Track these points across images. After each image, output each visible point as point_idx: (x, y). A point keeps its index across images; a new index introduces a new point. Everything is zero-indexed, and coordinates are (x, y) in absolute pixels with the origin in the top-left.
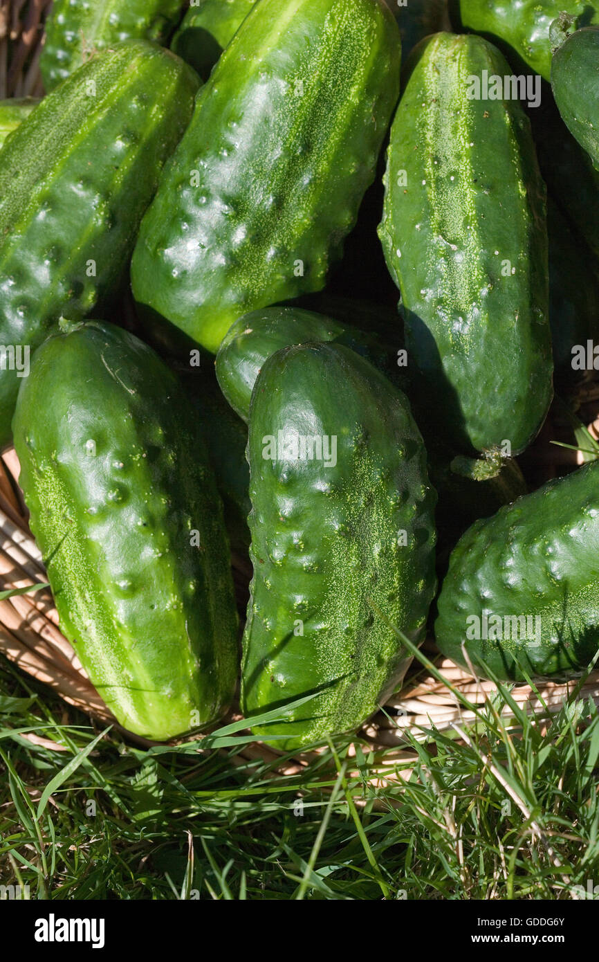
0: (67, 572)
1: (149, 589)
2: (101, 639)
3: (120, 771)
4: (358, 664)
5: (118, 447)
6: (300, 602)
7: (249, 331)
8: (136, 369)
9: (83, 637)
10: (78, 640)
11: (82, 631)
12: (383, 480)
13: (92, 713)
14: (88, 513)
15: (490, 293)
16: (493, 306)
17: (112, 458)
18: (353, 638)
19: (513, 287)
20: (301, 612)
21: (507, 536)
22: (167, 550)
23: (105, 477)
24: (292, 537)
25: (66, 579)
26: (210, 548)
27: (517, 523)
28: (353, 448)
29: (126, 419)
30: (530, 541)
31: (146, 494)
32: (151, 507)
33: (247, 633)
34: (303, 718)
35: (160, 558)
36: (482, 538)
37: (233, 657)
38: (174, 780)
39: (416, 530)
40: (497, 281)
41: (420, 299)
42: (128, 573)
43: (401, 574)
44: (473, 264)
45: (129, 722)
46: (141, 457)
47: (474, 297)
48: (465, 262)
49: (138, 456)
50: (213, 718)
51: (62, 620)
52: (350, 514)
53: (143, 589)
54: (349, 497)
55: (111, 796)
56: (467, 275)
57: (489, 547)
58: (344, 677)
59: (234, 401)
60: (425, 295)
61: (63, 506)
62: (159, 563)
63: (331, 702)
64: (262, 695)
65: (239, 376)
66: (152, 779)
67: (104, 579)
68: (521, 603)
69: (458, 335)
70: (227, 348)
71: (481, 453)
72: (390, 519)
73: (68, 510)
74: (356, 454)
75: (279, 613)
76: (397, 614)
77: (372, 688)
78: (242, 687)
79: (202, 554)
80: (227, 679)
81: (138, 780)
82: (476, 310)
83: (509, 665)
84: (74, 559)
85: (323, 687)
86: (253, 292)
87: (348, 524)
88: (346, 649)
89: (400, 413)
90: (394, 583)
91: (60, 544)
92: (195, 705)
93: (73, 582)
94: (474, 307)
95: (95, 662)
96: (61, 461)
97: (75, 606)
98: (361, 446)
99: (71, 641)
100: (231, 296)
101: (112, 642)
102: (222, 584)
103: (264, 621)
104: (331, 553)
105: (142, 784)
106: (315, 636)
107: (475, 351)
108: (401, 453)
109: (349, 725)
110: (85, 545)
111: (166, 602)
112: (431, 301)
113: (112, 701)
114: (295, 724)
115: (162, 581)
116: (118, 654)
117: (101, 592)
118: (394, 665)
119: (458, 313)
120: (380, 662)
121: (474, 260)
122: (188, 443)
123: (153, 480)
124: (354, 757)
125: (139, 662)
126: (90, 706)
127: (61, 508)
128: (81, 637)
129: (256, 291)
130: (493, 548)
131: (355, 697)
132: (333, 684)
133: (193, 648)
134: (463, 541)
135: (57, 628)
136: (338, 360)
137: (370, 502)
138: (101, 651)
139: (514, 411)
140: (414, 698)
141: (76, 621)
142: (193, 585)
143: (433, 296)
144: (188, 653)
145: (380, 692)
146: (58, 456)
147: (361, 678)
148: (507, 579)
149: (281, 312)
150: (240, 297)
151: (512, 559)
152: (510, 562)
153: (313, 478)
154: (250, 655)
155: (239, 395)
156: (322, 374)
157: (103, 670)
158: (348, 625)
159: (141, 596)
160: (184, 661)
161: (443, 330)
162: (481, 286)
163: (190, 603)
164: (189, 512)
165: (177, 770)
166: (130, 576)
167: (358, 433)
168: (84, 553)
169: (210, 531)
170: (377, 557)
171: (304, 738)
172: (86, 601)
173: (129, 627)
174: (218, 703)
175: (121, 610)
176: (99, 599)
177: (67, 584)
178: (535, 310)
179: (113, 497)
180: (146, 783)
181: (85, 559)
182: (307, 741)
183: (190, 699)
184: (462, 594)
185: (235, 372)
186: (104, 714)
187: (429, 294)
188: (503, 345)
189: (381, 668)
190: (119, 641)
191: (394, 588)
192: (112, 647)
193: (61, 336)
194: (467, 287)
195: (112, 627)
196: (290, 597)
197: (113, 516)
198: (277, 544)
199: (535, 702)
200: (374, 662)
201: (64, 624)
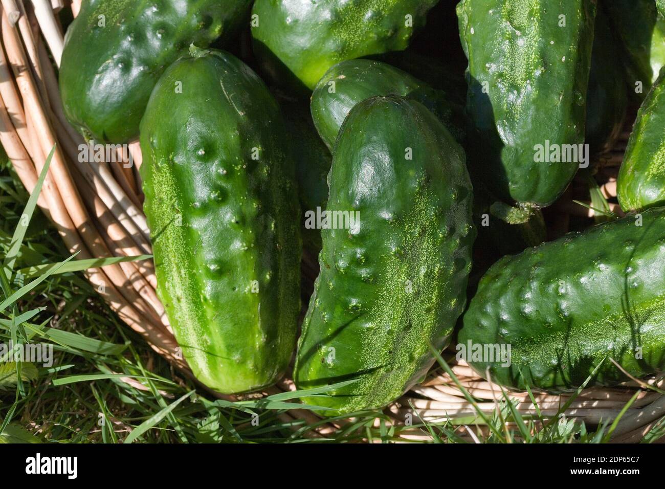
0: (169, 250)
1: (233, 274)
2: (189, 307)
3: (189, 413)
4: (393, 359)
5: (224, 158)
6: (355, 304)
7: (342, 77)
8: (247, 95)
9: (174, 303)
10: (170, 305)
11: (174, 298)
12: (436, 216)
13: (173, 361)
14: (193, 207)
15: (542, 74)
16: (543, 85)
17: (218, 165)
18: (393, 338)
19: (562, 72)
20: (354, 312)
21: (528, 273)
22: (252, 245)
23: (210, 180)
24: (356, 253)
25: (168, 255)
26: (286, 246)
27: (539, 264)
28: (416, 188)
29: (234, 136)
30: (547, 281)
31: (242, 198)
32: (244, 209)
33: (307, 320)
34: (343, 394)
35: (246, 251)
36: (507, 271)
37: (293, 335)
38: (231, 429)
39: (457, 259)
40: (550, 66)
41: (485, 71)
42: (218, 259)
43: (439, 293)
44: (532, 49)
45: (202, 376)
46: (242, 167)
47: (529, 76)
48: (526, 46)
49: (239, 167)
50: (269, 382)
51: (159, 287)
52: (405, 240)
53: (229, 274)
54: (407, 226)
55: (180, 435)
56: (526, 57)
57: (512, 280)
58: (381, 367)
59: (323, 131)
60: (489, 68)
61: (173, 198)
62: (244, 255)
63: (367, 385)
64: (312, 371)
65: (330, 113)
66: (215, 426)
67: (198, 261)
68: (532, 329)
69: (512, 105)
70: (322, 88)
71: (516, 202)
72: (437, 248)
73: (177, 201)
74: (418, 193)
75: (336, 309)
76: (431, 323)
77: (402, 378)
78: (297, 361)
79: (279, 251)
80: (286, 352)
81: (203, 425)
82: (529, 87)
83: (515, 375)
84: (176, 241)
85: (363, 373)
86: (349, 44)
87: (403, 248)
88: (386, 345)
89: (458, 163)
90: (432, 299)
91: (166, 227)
92: (257, 371)
93: (173, 259)
94: (527, 84)
95: (182, 325)
96: (176, 162)
97: (171, 278)
98: (422, 187)
99: (165, 304)
100: (331, 45)
101: (197, 311)
102: (293, 276)
103: (323, 314)
104: (386, 269)
105: (206, 429)
106: (363, 332)
107: (524, 120)
108: (454, 196)
109: (378, 403)
110: (187, 231)
111: (246, 287)
112: (494, 74)
113: (191, 357)
114: (336, 398)
115: (244, 269)
116: (201, 322)
117: (194, 271)
118: (422, 362)
119: (514, 87)
120: (411, 359)
121: (533, 46)
122: (280, 160)
123: (249, 187)
124: (378, 428)
125: (217, 331)
126: (172, 356)
127: (171, 199)
128: (172, 303)
129: (352, 43)
130: (516, 282)
131: (387, 383)
132: (372, 371)
133: (262, 326)
134: (492, 270)
135: (154, 290)
136: (414, 115)
137: (423, 232)
138: (187, 317)
139: (548, 173)
140: (432, 387)
141: (171, 290)
142: (269, 275)
143: (496, 70)
144: (258, 329)
145: (407, 382)
146: (175, 157)
147: (394, 369)
148: (524, 308)
149: (371, 64)
150: (339, 47)
151: (530, 293)
152: (528, 295)
153: (381, 207)
154: (308, 337)
155: (327, 127)
156: (400, 124)
157: (187, 332)
158: (390, 328)
159: (227, 279)
160: (253, 335)
161: (500, 98)
162: (536, 68)
163: (265, 289)
164: (274, 216)
165: (236, 419)
166: (219, 261)
167: (422, 177)
168: (185, 238)
169: (288, 232)
170: (422, 277)
171: (341, 410)
172: (181, 276)
173: (213, 302)
174: (276, 371)
175: (208, 289)
176: (192, 276)
177: (168, 259)
178: (576, 93)
179: (215, 197)
180: (209, 429)
181: (185, 242)
182: (343, 412)
183: (253, 366)
184: (485, 314)
185: (327, 109)
186: (182, 364)
187: (493, 68)
188: (547, 119)
189: (412, 364)
190: (203, 312)
191: (432, 303)
192: (197, 316)
193: (190, 59)
194: (524, 67)
195: (199, 300)
196: (347, 299)
197: (212, 212)
198: (343, 256)
199: (529, 405)
200: (406, 358)
201: (160, 290)
